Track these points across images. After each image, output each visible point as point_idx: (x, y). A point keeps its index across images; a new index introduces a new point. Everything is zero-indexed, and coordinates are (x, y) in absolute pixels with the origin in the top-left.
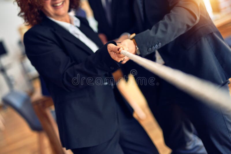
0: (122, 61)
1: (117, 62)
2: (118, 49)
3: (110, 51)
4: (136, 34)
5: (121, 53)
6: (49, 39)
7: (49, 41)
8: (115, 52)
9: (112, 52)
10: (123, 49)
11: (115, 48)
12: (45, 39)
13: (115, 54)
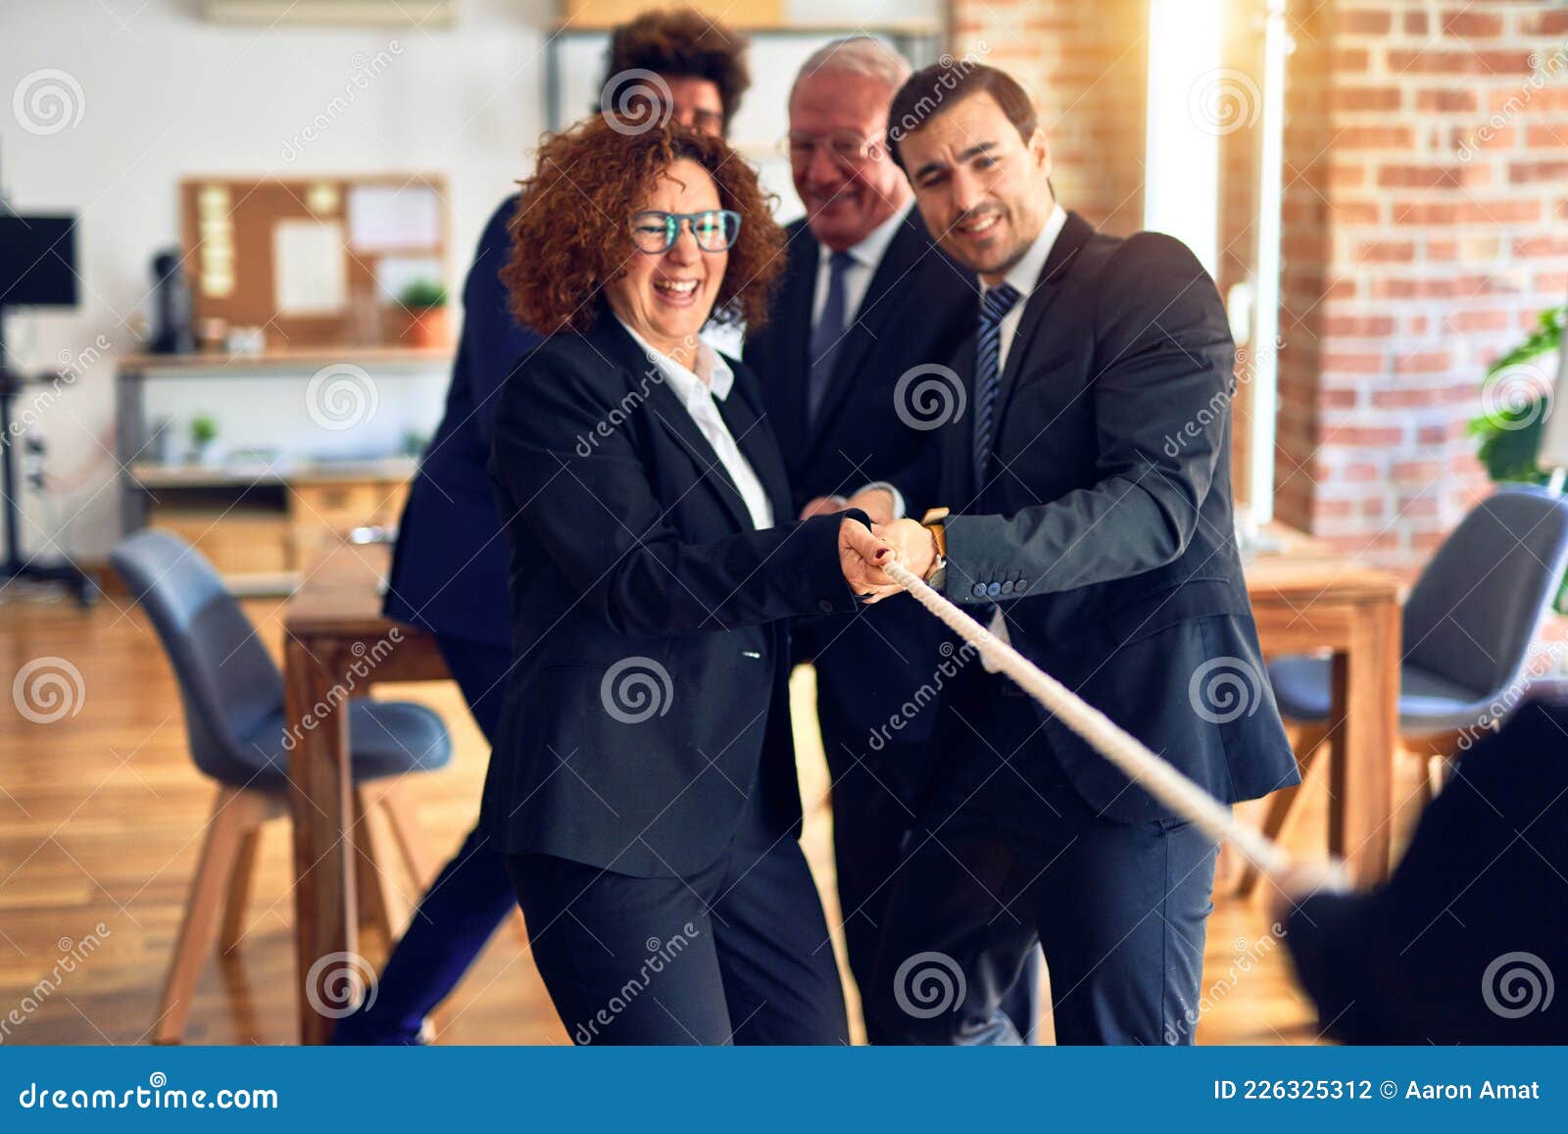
0: (870, 594)
3: (846, 545)
8: (863, 557)
9: (851, 552)
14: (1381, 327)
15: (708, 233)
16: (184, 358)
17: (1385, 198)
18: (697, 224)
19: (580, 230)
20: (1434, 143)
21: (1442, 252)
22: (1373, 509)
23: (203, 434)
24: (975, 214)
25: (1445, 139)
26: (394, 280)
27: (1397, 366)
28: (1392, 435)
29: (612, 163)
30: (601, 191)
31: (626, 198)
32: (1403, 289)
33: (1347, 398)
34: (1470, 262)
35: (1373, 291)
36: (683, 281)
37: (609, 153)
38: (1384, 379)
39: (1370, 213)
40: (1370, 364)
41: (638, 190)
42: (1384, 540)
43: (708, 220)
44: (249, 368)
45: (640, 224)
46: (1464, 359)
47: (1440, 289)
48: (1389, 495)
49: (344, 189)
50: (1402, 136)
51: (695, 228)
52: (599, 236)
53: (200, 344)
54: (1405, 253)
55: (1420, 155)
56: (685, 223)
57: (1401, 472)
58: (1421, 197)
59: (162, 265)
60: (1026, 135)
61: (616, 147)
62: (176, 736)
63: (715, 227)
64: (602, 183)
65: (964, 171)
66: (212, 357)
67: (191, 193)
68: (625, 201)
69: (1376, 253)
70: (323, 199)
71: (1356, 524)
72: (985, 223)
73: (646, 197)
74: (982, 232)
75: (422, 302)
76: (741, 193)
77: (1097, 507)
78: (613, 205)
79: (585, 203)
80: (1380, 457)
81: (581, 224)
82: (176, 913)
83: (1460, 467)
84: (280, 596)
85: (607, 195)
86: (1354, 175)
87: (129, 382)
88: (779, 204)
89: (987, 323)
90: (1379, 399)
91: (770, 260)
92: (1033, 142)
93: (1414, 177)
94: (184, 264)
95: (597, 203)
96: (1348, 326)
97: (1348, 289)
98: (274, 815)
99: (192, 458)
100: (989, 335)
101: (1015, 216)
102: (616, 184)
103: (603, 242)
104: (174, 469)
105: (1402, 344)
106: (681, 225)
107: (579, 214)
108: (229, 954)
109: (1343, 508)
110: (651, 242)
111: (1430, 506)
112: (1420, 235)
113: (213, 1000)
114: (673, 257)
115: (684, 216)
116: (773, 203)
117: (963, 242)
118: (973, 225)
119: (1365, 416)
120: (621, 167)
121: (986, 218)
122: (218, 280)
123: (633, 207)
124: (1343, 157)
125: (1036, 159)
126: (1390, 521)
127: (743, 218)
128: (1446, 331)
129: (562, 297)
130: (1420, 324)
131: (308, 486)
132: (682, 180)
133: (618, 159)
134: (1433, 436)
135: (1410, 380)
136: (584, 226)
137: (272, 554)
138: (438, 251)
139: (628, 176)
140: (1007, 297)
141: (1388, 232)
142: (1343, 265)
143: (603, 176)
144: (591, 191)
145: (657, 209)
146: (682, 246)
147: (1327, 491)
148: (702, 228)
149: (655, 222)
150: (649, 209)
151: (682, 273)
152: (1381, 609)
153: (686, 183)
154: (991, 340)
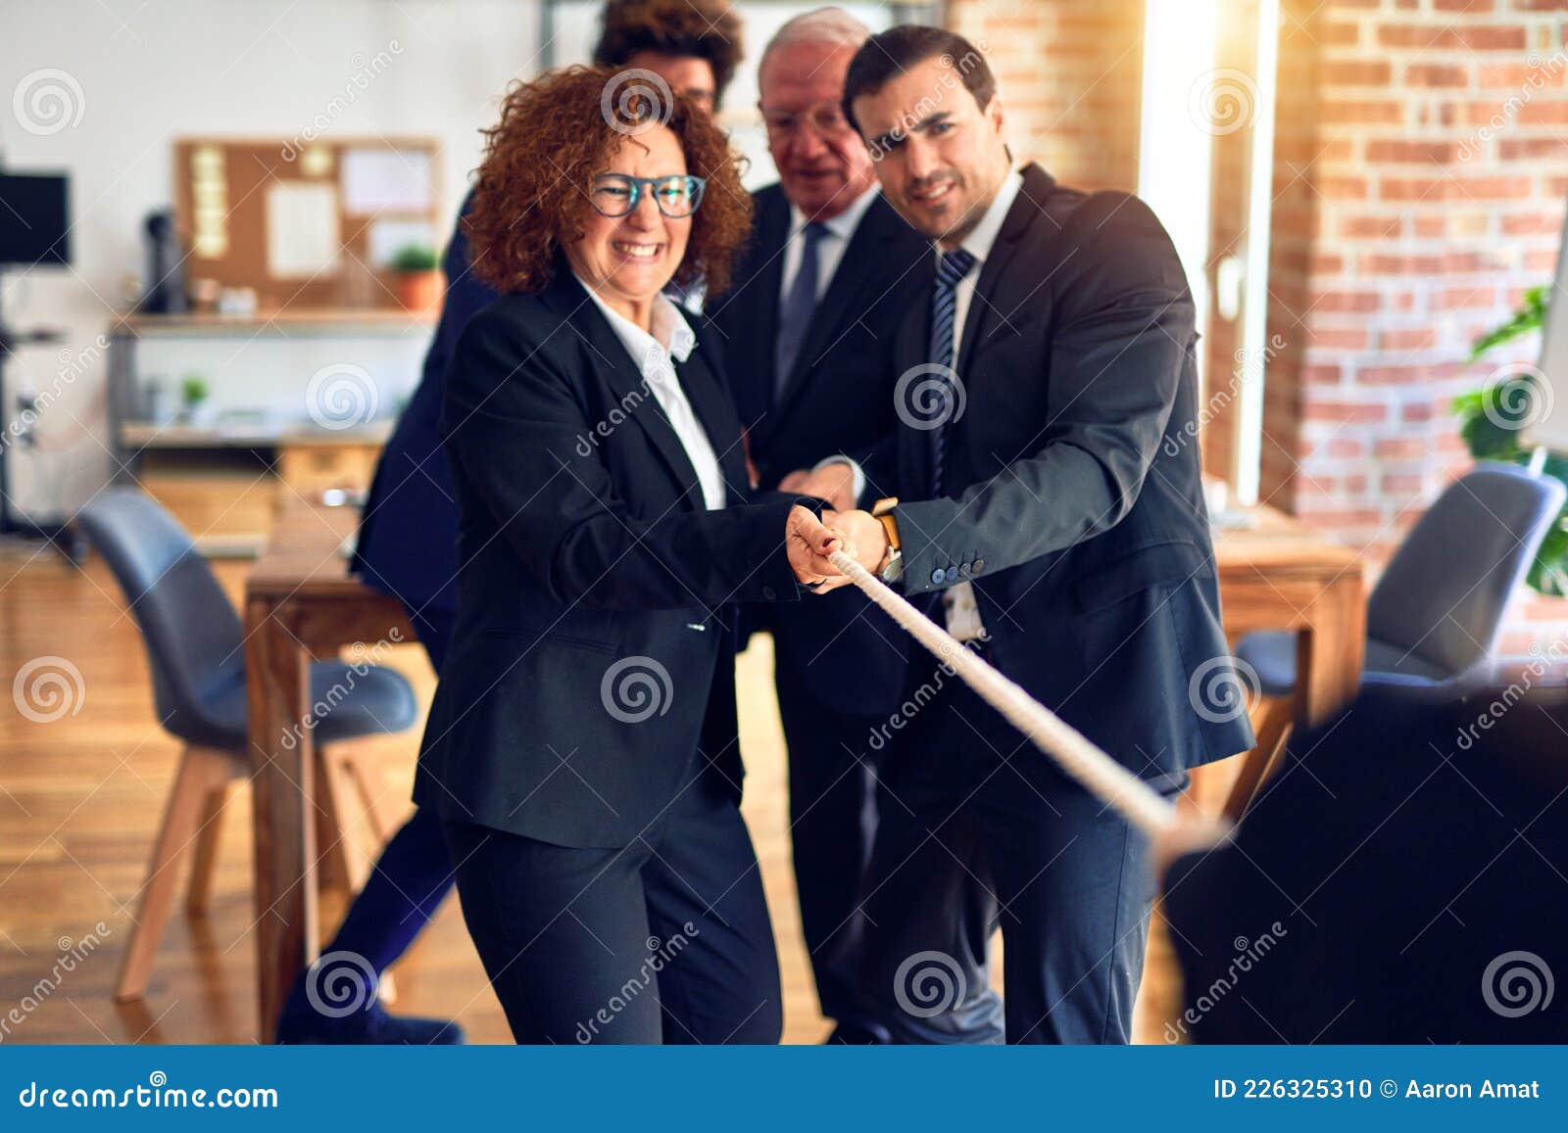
0: (817, 586)
1: (798, 580)
2: (827, 542)
3: (794, 532)
4: (900, 501)
5: (830, 557)
6: (559, 375)
7: (560, 384)
8: (809, 546)
9: (799, 539)
10: (842, 549)
11: (818, 531)
12: (544, 368)
13: (808, 551)
14: (1366, 302)
15: (672, 198)
16: (175, 318)
17: (1373, 174)
18: (661, 188)
19: (538, 191)
20: (1423, 119)
21: (1430, 228)
22: (1356, 485)
23: (194, 394)
24: (930, 181)
25: (1434, 114)
26: (386, 244)
27: (1383, 342)
28: (1377, 412)
29: (576, 122)
30: (563, 151)
31: (588, 160)
32: (1390, 265)
33: (1332, 374)
34: (1458, 238)
35: (1361, 266)
36: (643, 246)
37: (573, 112)
38: (1369, 355)
39: (1357, 188)
40: (1355, 340)
41: (601, 150)
42: (1366, 517)
43: (674, 185)
44: (240, 330)
45: (602, 185)
46: (1451, 337)
47: (1427, 265)
48: (1372, 470)
49: (338, 151)
50: (1391, 111)
51: (657, 192)
52: (558, 195)
53: (191, 305)
54: (1392, 229)
55: (1409, 130)
56: (648, 187)
57: (1384, 448)
58: (1409, 173)
59: (156, 226)
60: (983, 101)
61: (581, 106)
62: (143, 695)
63: (680, 192)
64: (564, 142)
65: (918, 138)
66: (202, 317)
67: (185, 154)
68: (587, 162)
69: (1363, 228)
70: (317, 162)
71: (1339, 501)
72: (939, 190)
73: (608, 159)
74: (936, 198)
75: (411, 266)
76: (708, 157)
77: (1044, 476)
78: (574, 167)
79: (545, 163)
80: (1364, 433)
81: (540, 184)
82: (139, 871)
83: (1443, 444)
84: (245, 558)
85: (568, 156)
86: (1342, 149)
87: (121, 342)
88: (749, 167)
89: (943, 288)
90: (1364, 375)
91: (734, 227)
92: (990, 109)
93: (1403, 152)
94: (178, 226)
95: (558, 163)
96: (1334, 302)
97: (1334, 264)
98: (236, 776)
99: (183, 418)
100: (946, 299)
101: (969, 183)
102: (578, 144)
103: (561, 204)
104: (164, 429)
105: (1387, 320)
106: (643, 189)
107: (538, 172)
108: (196, 911)
109: (1326, 484)
110: (613, 205)
111: (1414, 483)
112: (1408, 211)
113: (179, 957)
114: (633, 220)
115: (646, 180)
116: (742, 166)
117: (916, 209)
118: (927, 193)
119: (1349, 392)
120: (586, 127)
121: (940, 186)
122: (211, 240)
123: (595, 169)
124: (1332, 132)
125: (993, 125)
126: (1373, 497)
127: (708, 184)
128: (1432, 307)
129: (520, 255)
130: (1406, 301)
131: (299, 447)
132: (646, 144)
133: (581, 119)
134: (1417, 413)
135: (1395, 357)
136: (542, 187)
137: (260, 515)
138: (431, 215)
139: (591, 137)
140: (963, 261)
141: (1374, 207)
142: (1330, 239)
143: (566, 134)
144: (553, 150)
145: (620, 172)
146: (643, 211)
147: (1311, 467)
148: (666, 192)
149: (618, 184)
150: (611, 172)
151: (641, 238)
152: (1346, 586)
153: (650, 146)
154: (946, 304)
